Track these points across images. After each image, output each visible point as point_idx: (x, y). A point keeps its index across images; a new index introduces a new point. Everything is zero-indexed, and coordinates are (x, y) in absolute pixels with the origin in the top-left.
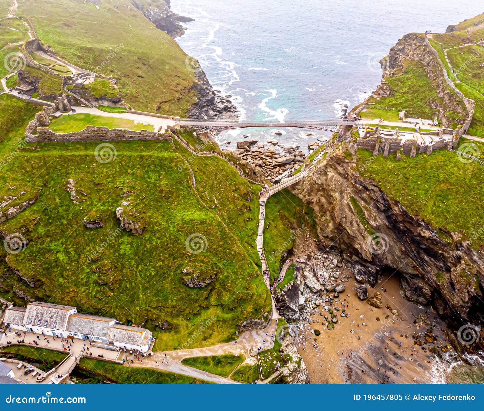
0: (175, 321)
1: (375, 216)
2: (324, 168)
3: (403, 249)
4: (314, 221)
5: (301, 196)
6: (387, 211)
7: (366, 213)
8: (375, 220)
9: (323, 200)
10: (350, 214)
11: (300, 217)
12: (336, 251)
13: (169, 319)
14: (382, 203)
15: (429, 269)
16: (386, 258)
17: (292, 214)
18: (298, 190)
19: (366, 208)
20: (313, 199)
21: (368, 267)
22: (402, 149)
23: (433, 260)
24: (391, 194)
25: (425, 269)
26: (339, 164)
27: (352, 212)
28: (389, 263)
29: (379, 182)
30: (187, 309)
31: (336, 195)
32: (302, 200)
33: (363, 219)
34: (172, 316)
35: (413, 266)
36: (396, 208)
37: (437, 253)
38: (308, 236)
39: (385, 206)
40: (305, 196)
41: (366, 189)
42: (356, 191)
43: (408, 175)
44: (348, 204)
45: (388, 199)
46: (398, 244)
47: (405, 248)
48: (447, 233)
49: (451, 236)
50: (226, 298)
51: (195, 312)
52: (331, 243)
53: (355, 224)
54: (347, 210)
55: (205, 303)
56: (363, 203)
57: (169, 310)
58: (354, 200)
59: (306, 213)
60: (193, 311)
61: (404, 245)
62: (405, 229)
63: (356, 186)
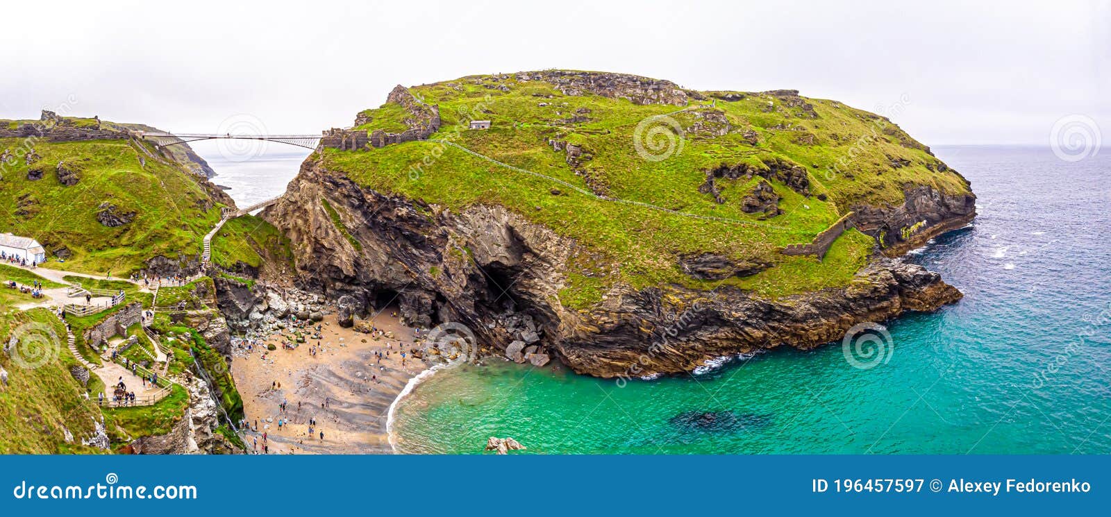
0: (74, 249)
1: (351, 216)
2: (296, 182)
3: (389, 249)
4: (291, 253)
5: (276, 223)
6: (361, 205)
7: (341, 216)
8: (351, 220)
9: (300, 222)
10: (324, 221)
11: (274, 248)
12: (318, 287)
13: (68, 246)
14: (354, 197)
15: (422, 267)
16: (373, 271)
17: (264, 241)
18: (272, 216)
19: (341, 210)
20: (288, 224)
21: (354, 291)
22: (370, 142)
23: (423, 252)
24: (362, 181)
25: (417, 268)
26: (309, 170)
27: (326, 218)
28: (377, 277)
29: (348, 172)
30: (93, 241)
31: (309, 206)
32: (277, 228)
33: (339, 223)
34: (73, 243)
35: (405, 270)
36: (370, 197)
37: (423, 240)
38: (284, 272)
39: (359, 200)
40: (280, 222)
41: (336, 184)
42: (328, 192)
43: (377, 161)
44: (321, 210)
45: (359, 188)
46: (383, 245)
47: (391, 248)
48: (425, 206)
49: (430, 210)
50: (140, 237)
51: (100, 246)
52: (309, 276)
53: (331, 232)
54: (321, 218)
55: (114, 241)
56: (336, 204)
57: (71, 236)
58: (326, 204)
59: (281, 244)
60: (97, 245)
61: (388, 245)
62: (385, 221)
63: (326, 185)
